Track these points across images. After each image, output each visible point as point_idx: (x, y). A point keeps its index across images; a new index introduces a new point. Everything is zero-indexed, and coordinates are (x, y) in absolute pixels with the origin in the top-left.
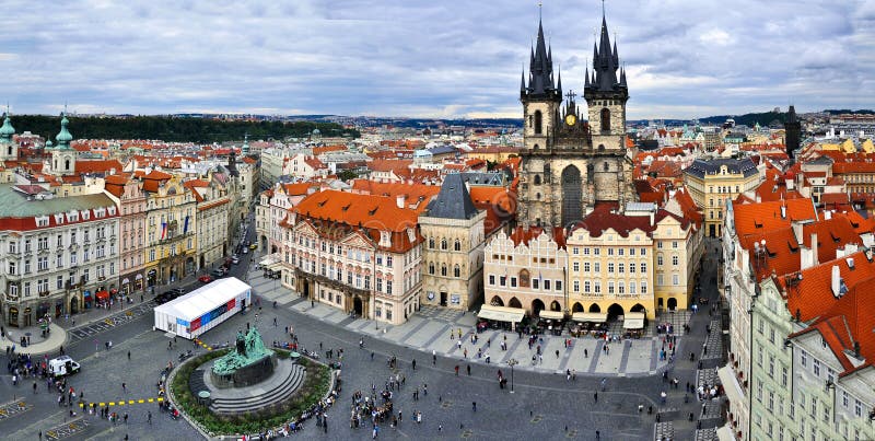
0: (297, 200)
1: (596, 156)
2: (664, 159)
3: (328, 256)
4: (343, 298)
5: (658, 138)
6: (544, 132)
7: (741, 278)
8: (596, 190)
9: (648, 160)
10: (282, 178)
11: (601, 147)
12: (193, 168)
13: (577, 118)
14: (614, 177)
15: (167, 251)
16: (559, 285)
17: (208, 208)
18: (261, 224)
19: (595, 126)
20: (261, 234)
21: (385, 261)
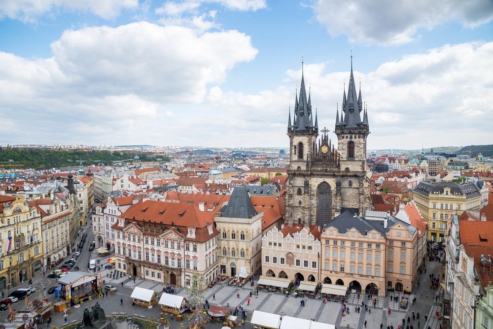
0: (124, 209)
1: (343, 176)
2: (393, 179)
3: (150, 247)
4: (162, 274)
5: (388, 164)
6: (305, 158)
7: (465, 279)
8: (342, 200)
9: (380, 180)
10: (112, 193)
11: (347, 169)
12: (36, 190)
13: (329, 148)
14: (356, 191)
15: (16, 259)
16: (314, 264)
17: (52, 221)
18: (97, 229)
19: (344, 154)
20: (98, 235)
21: (191, 248)
